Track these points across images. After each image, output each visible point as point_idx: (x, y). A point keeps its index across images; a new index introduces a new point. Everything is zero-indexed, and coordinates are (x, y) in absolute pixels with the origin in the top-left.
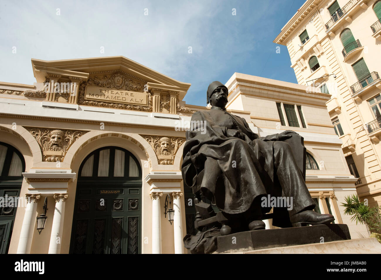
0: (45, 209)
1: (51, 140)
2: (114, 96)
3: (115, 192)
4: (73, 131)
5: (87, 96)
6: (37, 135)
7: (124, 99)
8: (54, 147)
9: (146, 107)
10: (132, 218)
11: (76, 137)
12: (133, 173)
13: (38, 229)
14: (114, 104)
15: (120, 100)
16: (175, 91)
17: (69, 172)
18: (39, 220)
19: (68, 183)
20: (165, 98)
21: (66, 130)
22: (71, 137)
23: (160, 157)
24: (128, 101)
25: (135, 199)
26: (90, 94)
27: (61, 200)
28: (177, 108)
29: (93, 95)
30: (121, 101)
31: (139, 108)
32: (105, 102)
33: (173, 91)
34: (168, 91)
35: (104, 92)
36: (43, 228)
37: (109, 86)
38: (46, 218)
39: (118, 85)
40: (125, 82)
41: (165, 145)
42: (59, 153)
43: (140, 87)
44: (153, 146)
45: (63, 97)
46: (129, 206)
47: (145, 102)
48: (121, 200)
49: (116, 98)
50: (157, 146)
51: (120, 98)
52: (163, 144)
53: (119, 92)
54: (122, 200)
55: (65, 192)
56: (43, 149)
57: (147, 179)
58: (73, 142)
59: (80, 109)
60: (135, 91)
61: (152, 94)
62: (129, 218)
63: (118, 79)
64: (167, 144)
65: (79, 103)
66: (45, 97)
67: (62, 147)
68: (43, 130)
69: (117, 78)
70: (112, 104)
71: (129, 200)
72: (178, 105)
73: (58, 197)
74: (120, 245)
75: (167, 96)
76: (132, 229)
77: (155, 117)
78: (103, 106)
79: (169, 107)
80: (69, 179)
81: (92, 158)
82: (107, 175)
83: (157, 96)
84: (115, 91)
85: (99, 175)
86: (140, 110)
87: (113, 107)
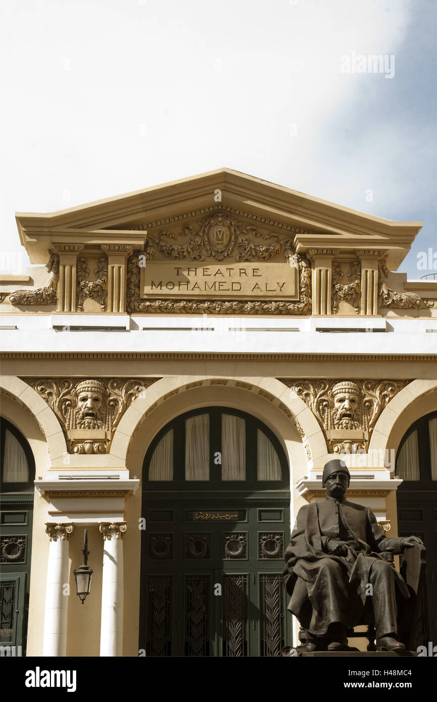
0: (86, 553)
1: (80, 404)
2: (211, 280)
3: (227, 516)
4: (124, 380)
5: (148, 290)
6: (50, 394)
7: (236, 287)
8: (88, 419)
9: (294, 302)
10: (269, 575)
11: (132, 395)
12: (267, 472)
13: (78, 594)
14: (213, 301)
15: (226, 290)
16: (374, 251)
17: (124, 476)
18: (79, 577)
19: (124, 499)
20: (345, 270)
21: (109, 379)
22: (121, 395)
23: (333, 435)
24: (247, 291)
25: (275, 534)
26: (153, 284)
27: (115, 537)
28: (380, 296)
29: (160, 284)
30: (230, 293)
31: (277, 308)
32: (189, 301)
33: (369, 251)
34: (354, 252)
35: (185, 273)
36: (88, 593)
37: (196, 253)
38: (90, 573)
39: (220, 248)
40: (236, 238)
41: (346, 404)
42: (99, 434)
43: (278, 247)
44: (314, 406)
45: (92, 297)
46: (260, 549)
47: (290, 290)
48: (241, 534)
49: (217, 284)
50: (323, 407)
51: (225, 286)
52: (342, 400)
53: (223, 268)
54: (244, 534)
55: (120, 520)
56: (66, 425)
57: (300, 487)
58: (126, 407)
59: (134, 326)
60: (264, 259)
61: (310, 265)
62: (261, 576)
63: (220, 231)
64: (352, 401)
65: (130, 310)
66: (54, 302)
67: (104, 421)
68: (61, 381)
69: (215, 230)
70: (206, 305)
71: (261, 534)
72: (384, 290)
73: (108, 530)
74: (243, 632)
75: (351, 264)
76: (268, 601)
77: (318, 330)
78: (186, 311)
79: (358, 295)
80: (126, 492)
81: (169, 437)
82: (207, 478)
83: (324, 269)
84: (213, 268)
85: (188, 477)
86: (279, 312)
87: (210, 311)
